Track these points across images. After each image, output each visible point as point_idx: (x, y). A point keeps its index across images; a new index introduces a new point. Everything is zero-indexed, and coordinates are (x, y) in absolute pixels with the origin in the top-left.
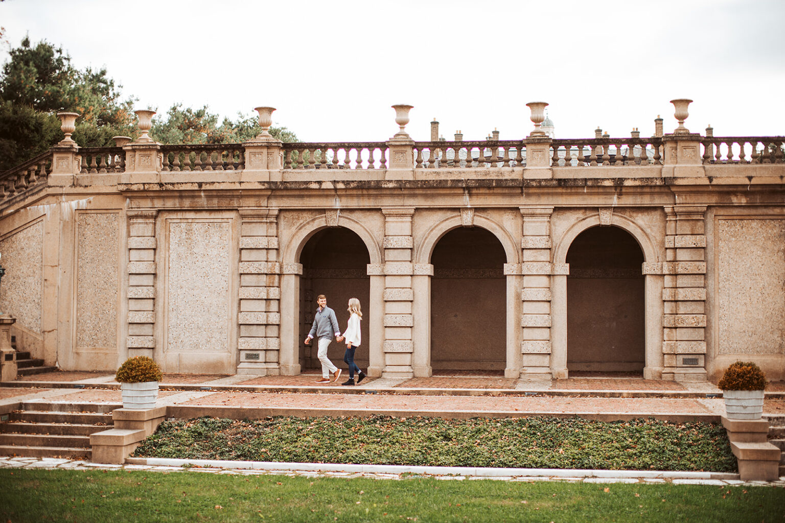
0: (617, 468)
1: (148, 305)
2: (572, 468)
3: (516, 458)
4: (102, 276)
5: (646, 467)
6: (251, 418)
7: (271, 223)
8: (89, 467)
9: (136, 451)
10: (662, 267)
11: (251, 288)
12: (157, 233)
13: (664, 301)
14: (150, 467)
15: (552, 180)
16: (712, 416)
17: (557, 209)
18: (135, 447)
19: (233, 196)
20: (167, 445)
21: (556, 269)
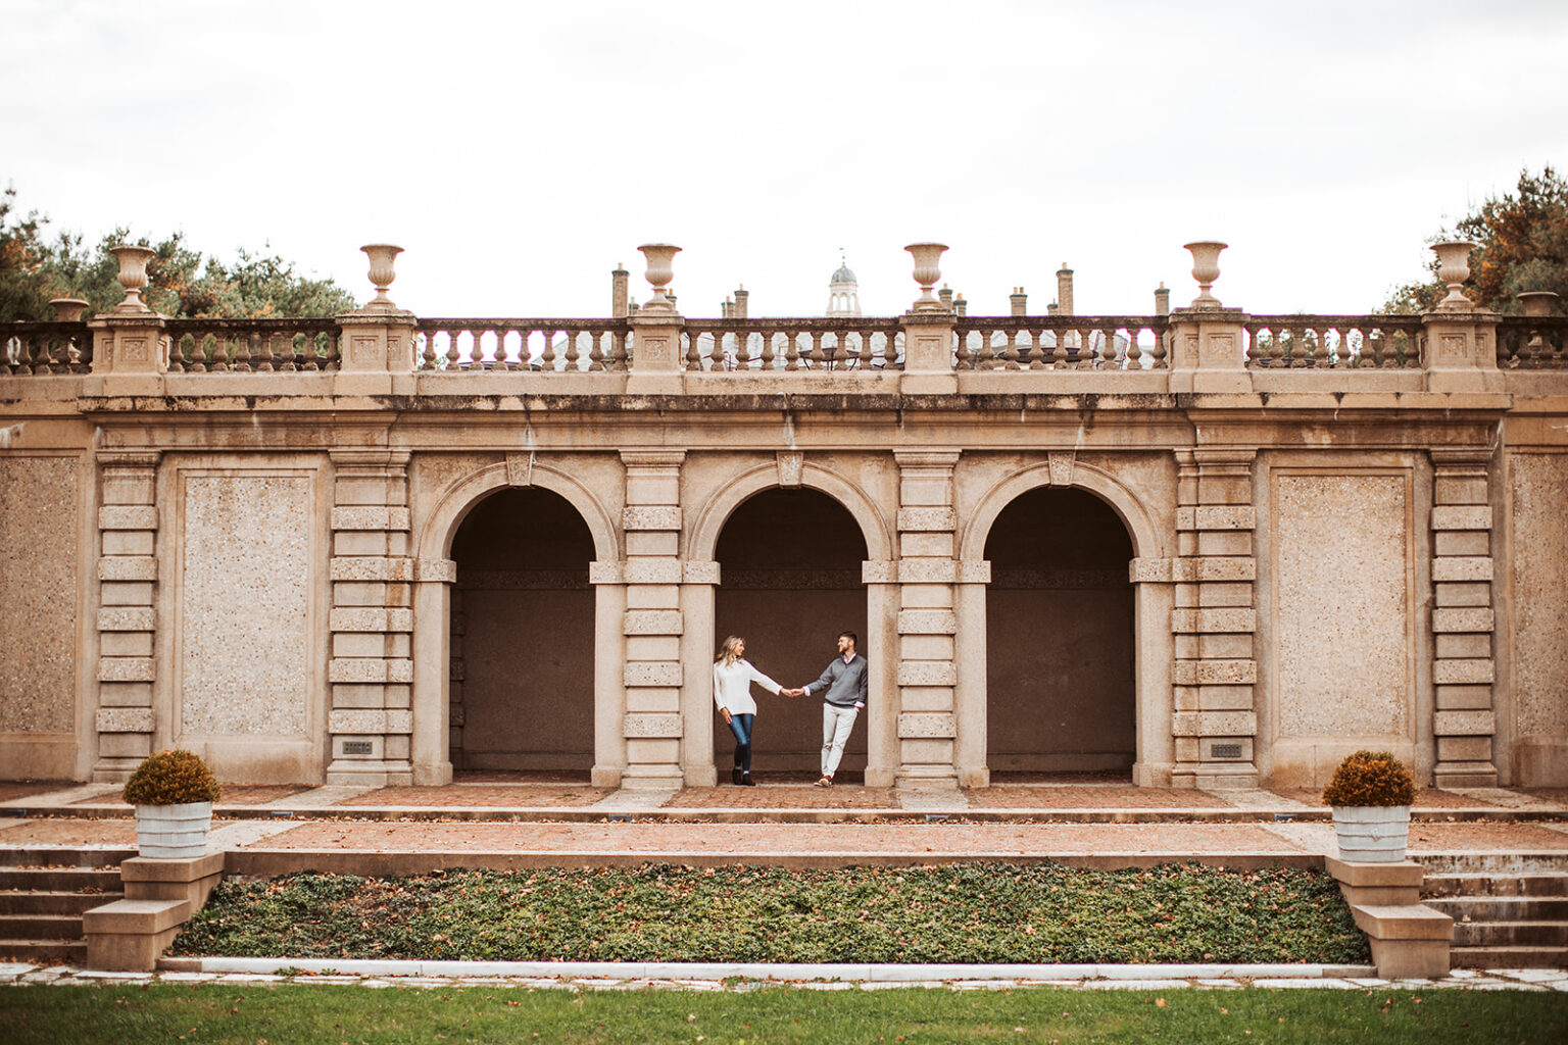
0: (1142, 961)
1: (142, 644)
2: (1055, 962)
3: (944, 943)
4: (44, 585)
5: (1196, 958)
6: (400, 874)
7: (395, 478)
8: (86, 978)
9: (175, 943)
10: (1171, 568)
11: (354, 610)
12: (159, 498)
13: (1175, 634)
14: (213, 976)
15: (957, 396)
16: (1308, 857)
17: (968, 454)
18: (172, 936)
19: (318, 424)
20: (237, 932)
21: (964, 571)
